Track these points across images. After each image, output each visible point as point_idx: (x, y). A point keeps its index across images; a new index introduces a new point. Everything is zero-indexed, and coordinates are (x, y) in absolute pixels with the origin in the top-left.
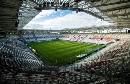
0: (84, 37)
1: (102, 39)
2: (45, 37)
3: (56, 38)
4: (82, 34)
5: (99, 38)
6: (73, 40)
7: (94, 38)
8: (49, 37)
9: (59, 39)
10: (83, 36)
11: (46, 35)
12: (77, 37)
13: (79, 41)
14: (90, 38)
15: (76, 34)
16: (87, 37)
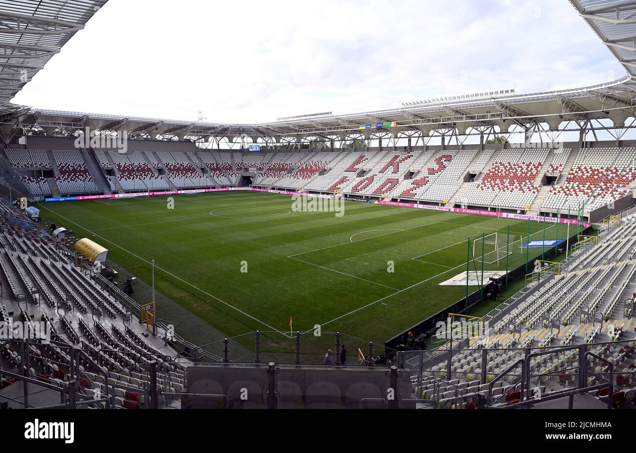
0: (424, 173)
1: (549, 181)
2: (161, 171)
3: (235, 179)
4: (409, 149)
5: (533, 177)
6: (355, 189)
7: (493, 177)
8: (190, 170)
9: (258, 181)
10: (420, 164)
11: (168, 159)
12: (375, 171)
13: (396, 193)
14: (471, 177)
15: (368, 155)
16: (442, 167)
